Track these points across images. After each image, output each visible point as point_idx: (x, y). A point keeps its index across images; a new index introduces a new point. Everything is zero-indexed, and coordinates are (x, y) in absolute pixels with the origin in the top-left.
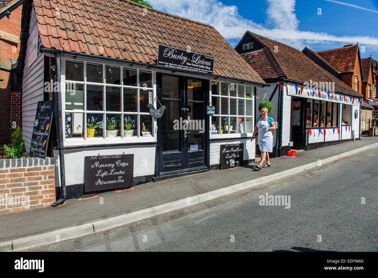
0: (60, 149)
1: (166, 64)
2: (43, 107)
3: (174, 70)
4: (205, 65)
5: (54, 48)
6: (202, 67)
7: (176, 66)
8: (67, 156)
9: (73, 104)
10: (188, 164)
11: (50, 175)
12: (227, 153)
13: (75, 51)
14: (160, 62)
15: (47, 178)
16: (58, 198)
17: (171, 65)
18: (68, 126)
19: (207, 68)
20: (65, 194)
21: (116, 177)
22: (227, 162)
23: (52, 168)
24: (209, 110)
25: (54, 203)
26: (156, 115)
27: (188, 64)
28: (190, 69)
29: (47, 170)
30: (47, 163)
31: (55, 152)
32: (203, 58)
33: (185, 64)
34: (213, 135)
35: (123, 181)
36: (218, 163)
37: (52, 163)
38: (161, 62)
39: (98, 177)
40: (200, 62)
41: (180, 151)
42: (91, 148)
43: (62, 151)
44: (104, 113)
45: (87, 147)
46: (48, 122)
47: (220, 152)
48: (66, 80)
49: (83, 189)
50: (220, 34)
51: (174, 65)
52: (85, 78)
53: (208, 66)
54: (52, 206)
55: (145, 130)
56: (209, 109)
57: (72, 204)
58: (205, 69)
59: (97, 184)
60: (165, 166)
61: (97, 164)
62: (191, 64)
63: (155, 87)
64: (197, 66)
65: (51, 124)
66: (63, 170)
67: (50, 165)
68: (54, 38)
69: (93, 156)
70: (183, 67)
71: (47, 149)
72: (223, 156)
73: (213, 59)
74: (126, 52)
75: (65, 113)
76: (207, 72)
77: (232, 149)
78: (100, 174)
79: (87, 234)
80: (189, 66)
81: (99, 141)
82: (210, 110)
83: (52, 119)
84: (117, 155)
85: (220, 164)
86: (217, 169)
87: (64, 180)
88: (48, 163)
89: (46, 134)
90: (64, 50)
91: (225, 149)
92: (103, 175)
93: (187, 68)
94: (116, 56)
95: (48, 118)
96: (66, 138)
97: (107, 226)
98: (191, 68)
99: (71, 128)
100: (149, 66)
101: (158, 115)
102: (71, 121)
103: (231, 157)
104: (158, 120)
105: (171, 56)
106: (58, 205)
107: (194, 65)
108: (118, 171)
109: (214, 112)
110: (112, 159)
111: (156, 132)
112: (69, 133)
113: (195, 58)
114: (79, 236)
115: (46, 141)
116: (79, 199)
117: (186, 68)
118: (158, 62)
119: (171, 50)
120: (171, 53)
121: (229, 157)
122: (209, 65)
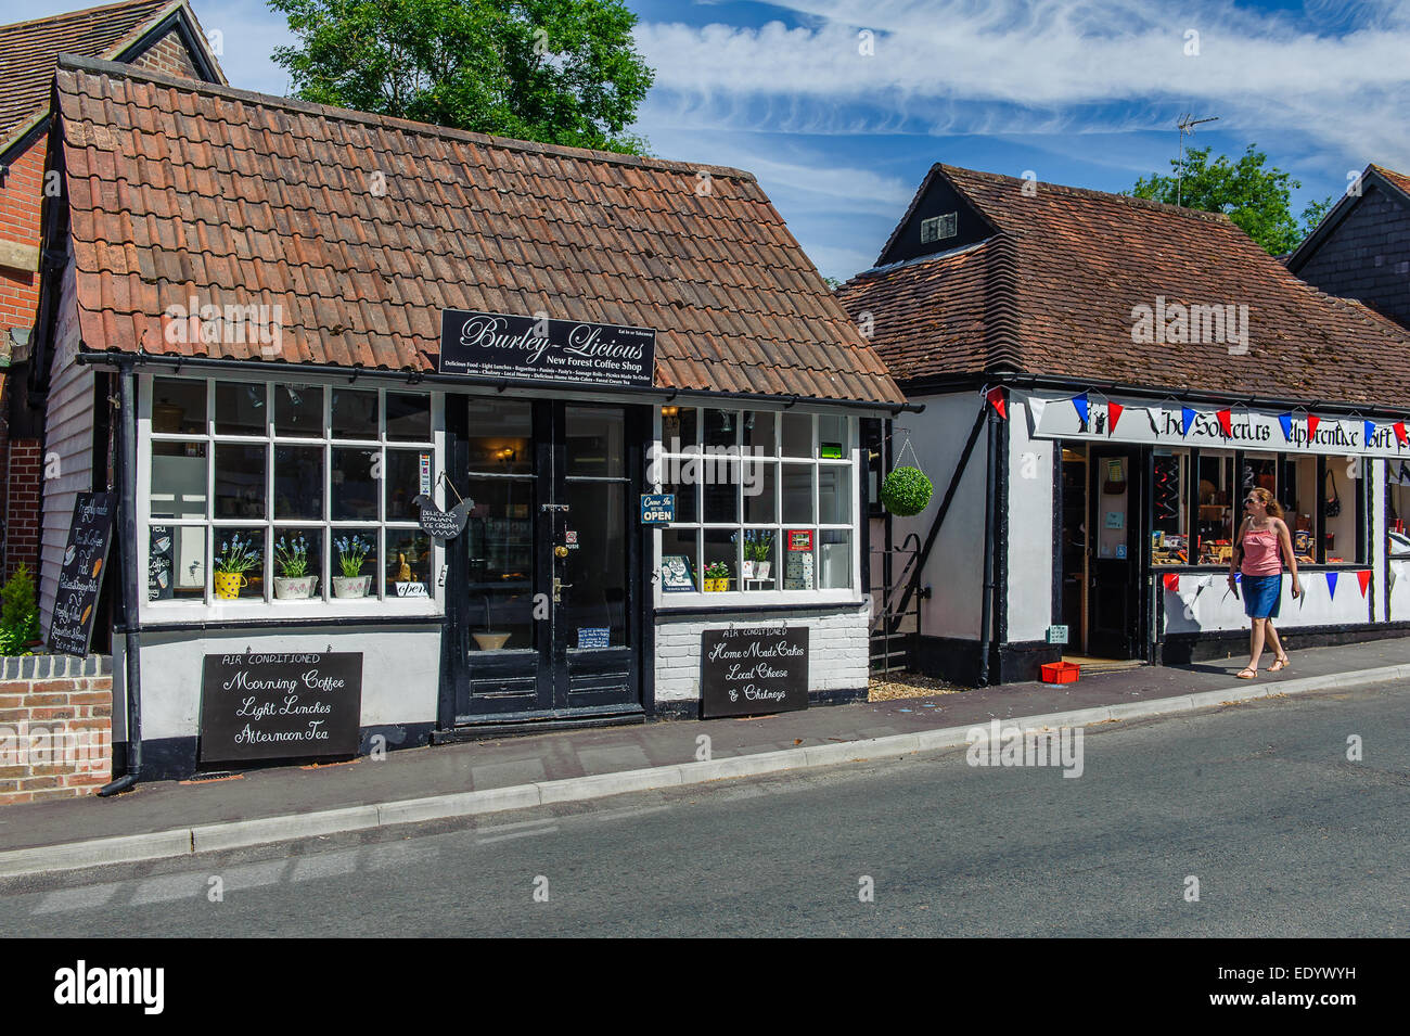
0: (127, 631)
1: (472, 368)
2: (89, 509)
3: (502, 385)
4: (620, 359)
5: (117, 350)
6: (608, 364)
7: (509, 371)
8: (147, 654)
9: (179, 498)
10: (566, 694)
11: (98, 706)
12: (733, 661)
13: (176, 354)
14: (447, 363)
15: (90, 714)
16: (118, 772)
17: (489, 370)
18: (158, 564)
19: (627, 366)
20: (138, 760)
21: (300, 723)
22: (734, 695)
23: (106, 684)
24: (649, 509)
25: (103, 788)
26: (441, 530)
27: (551, 359)
28: (560, 375)
29: (89, 691)
30: (90, 671)
31: (117, 640)
32: (609, 334)
33: (542, 362)
34: (665, 594)
35: (324, 736)
36: (697, 696)
37: (105, 671)
38: (453, 364)
39: (244, 720)
40: (599, 350)
41: (535, 648)
42: (224, 630)
43: (134, 637)
44: (268, 527)
45: (209, 627)
46: (99, 553)
47: (699, 658)
48: (154, 432)
49: (195, 753)
50: (774, 204)
51: (501, 367)
52: (212, 425)
53: (633, 362)
54: (99, 795)
55: (408, 578)
56: (651, 503)
57: (155, 792)
58: (620, 371)
59: (238, 739)
60: (476, 695)
61: (241, 679)
62: (562, 361)
63: (439, 440)
64: (589, 364)
65: (106, 559)
66: (135, 691)
67: (98, 676)
68: (120, 313)
69: (231, 656)
70: (532, 373)
71: (91, 629)
72: (712, 672)
73: (651, 335)
74: (342, 336)
75: (148, 528)
76: (627, 380)
77: (755, 648)
78: (250, 709)
79: (173, 855)
80: (556, 367)
81: (253, 609)
82: (652, 509)
83: (108, 546)
84: (305, 655)
85: (701, 701)
86: (691, 718)
87: (138, 720)
88: (94, 672)
89: (92, 587)
90: (144, 351)
91: (719, 649)
92: (260, 713)
93: (549, 374)
94: (302, 356)
95: (100, 542)
96: (152, 599)
97: (231, 840)
98: (566, 372)
99: (171, 570)
100: (409, 375)
101: (449, 531)
102: (171, 549)
103: (750, 676)
104: (449, 545)
105: (486, 340)
106: (115, 792)
107: (577, 363)
108: (311, 703)
109: (668, 516)
110: (290, 666)
111: (443, 583)
112: (164, 583)
113: (578, 338)
114: (149, 858)
115: (90, 607)
116: (181, 783)
117: (544, 373)
118: (443, 362)
119: (486, 322)
120: (486, 333)
121: (742, 676)
122: (637, 356)
